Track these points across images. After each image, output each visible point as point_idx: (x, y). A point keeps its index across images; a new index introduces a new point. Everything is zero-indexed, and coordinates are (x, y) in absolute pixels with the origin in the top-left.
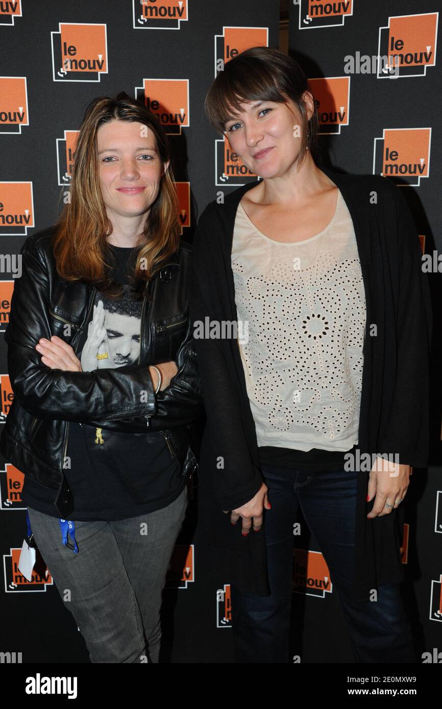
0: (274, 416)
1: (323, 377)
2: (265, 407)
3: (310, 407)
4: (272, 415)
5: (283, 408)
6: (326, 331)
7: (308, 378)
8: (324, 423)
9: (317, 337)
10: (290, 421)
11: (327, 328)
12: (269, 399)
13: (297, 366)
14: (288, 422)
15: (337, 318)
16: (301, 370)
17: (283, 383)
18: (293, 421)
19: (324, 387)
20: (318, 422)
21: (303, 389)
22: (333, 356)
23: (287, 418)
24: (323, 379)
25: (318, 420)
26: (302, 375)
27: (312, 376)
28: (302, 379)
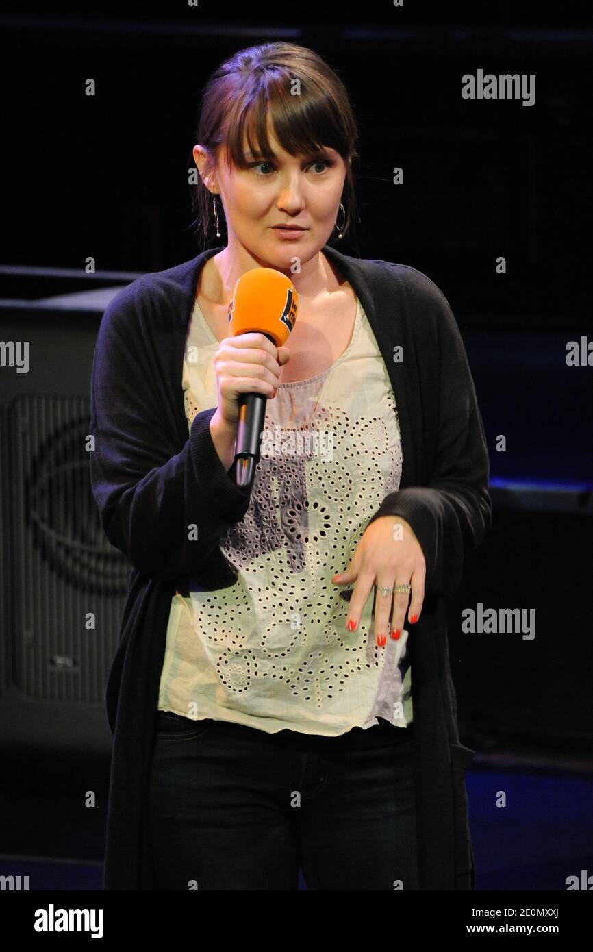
0: (226, 662)
1: (315, 604)
2: (216, 645)
3: (288, 651)
4: (223, 660)
5: (244, 650)
6: (325, 529)
7: (291, 603)
8: (307, 681)
9: (309, 539)
10: (252, 674)
11: (327, 526)
12: (225, 634)
13: (273, 583)
14: (249, 674)
15: (345, 509)
16: (281, 590)
17: (248, 609)
18: (256, 673)
19: (316, 621)
20: (298, 679)
21: (281, 621)
22: (334, 570)
23: (249, 668)
24: (315, 608)
25: (299, 676)
26: (282, 598)
27: (297, 601)
28: (281, 605)
